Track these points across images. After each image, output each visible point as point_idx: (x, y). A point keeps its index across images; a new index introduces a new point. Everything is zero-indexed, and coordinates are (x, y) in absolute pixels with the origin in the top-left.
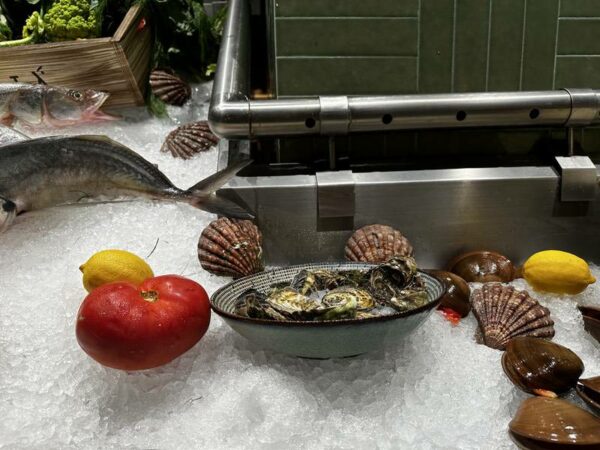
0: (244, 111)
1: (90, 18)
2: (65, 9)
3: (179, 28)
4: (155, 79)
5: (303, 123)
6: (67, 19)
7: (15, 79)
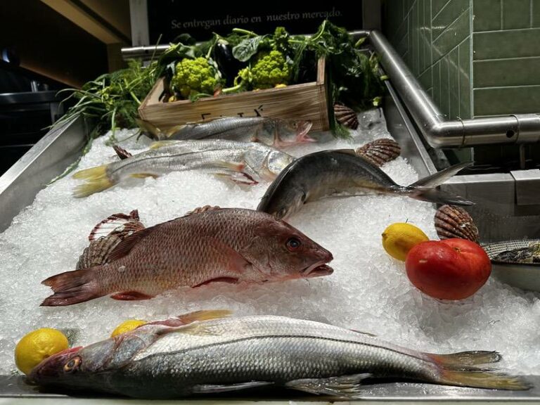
0: (460, 127)
1: (284, 69)
2: (268, 64)
3: (350, 72)
4: (339, 111)
5: (505, 134)
6: (269, 70)
7: (241, 115)
